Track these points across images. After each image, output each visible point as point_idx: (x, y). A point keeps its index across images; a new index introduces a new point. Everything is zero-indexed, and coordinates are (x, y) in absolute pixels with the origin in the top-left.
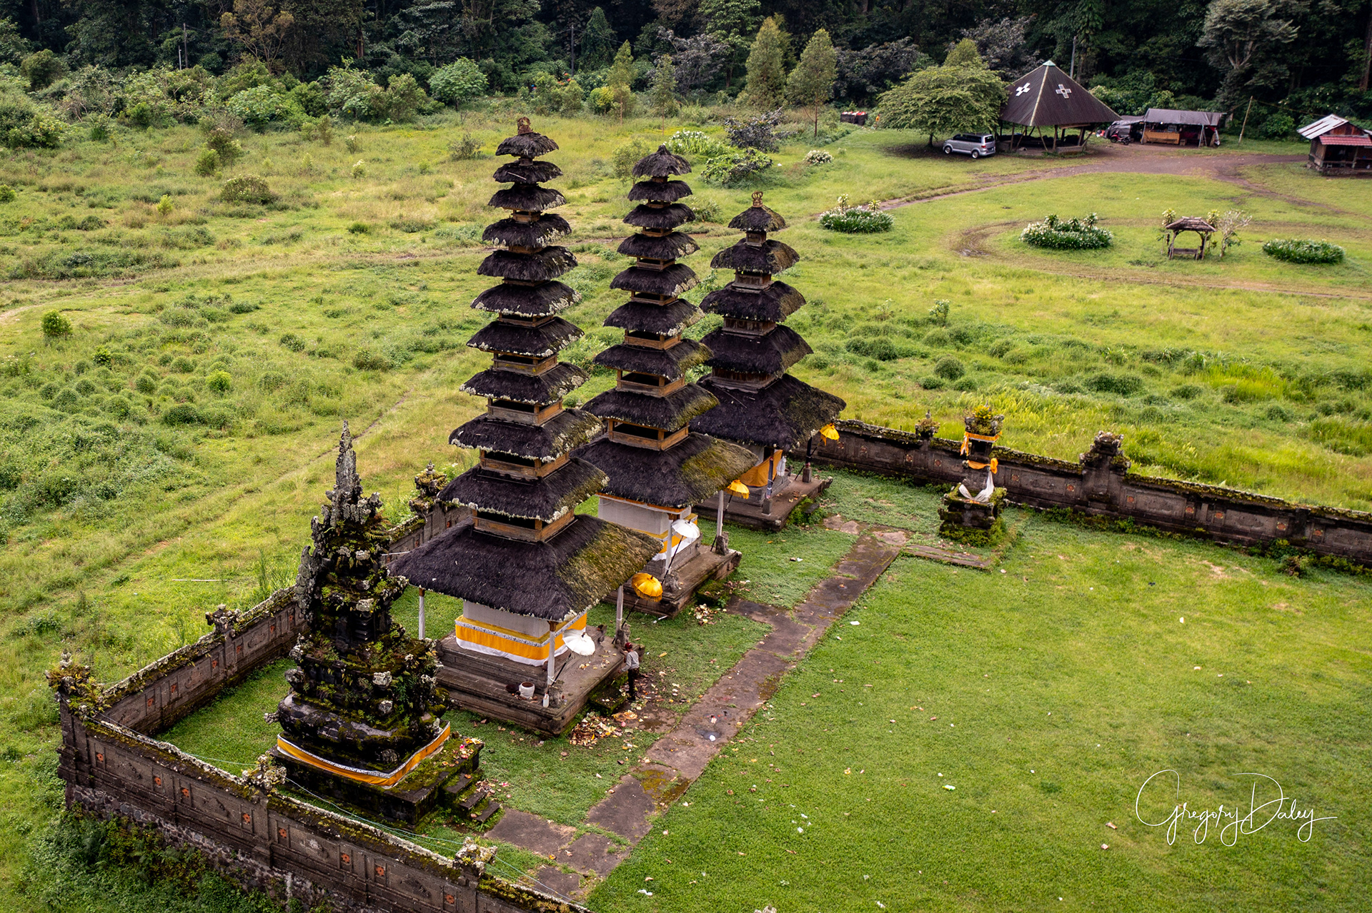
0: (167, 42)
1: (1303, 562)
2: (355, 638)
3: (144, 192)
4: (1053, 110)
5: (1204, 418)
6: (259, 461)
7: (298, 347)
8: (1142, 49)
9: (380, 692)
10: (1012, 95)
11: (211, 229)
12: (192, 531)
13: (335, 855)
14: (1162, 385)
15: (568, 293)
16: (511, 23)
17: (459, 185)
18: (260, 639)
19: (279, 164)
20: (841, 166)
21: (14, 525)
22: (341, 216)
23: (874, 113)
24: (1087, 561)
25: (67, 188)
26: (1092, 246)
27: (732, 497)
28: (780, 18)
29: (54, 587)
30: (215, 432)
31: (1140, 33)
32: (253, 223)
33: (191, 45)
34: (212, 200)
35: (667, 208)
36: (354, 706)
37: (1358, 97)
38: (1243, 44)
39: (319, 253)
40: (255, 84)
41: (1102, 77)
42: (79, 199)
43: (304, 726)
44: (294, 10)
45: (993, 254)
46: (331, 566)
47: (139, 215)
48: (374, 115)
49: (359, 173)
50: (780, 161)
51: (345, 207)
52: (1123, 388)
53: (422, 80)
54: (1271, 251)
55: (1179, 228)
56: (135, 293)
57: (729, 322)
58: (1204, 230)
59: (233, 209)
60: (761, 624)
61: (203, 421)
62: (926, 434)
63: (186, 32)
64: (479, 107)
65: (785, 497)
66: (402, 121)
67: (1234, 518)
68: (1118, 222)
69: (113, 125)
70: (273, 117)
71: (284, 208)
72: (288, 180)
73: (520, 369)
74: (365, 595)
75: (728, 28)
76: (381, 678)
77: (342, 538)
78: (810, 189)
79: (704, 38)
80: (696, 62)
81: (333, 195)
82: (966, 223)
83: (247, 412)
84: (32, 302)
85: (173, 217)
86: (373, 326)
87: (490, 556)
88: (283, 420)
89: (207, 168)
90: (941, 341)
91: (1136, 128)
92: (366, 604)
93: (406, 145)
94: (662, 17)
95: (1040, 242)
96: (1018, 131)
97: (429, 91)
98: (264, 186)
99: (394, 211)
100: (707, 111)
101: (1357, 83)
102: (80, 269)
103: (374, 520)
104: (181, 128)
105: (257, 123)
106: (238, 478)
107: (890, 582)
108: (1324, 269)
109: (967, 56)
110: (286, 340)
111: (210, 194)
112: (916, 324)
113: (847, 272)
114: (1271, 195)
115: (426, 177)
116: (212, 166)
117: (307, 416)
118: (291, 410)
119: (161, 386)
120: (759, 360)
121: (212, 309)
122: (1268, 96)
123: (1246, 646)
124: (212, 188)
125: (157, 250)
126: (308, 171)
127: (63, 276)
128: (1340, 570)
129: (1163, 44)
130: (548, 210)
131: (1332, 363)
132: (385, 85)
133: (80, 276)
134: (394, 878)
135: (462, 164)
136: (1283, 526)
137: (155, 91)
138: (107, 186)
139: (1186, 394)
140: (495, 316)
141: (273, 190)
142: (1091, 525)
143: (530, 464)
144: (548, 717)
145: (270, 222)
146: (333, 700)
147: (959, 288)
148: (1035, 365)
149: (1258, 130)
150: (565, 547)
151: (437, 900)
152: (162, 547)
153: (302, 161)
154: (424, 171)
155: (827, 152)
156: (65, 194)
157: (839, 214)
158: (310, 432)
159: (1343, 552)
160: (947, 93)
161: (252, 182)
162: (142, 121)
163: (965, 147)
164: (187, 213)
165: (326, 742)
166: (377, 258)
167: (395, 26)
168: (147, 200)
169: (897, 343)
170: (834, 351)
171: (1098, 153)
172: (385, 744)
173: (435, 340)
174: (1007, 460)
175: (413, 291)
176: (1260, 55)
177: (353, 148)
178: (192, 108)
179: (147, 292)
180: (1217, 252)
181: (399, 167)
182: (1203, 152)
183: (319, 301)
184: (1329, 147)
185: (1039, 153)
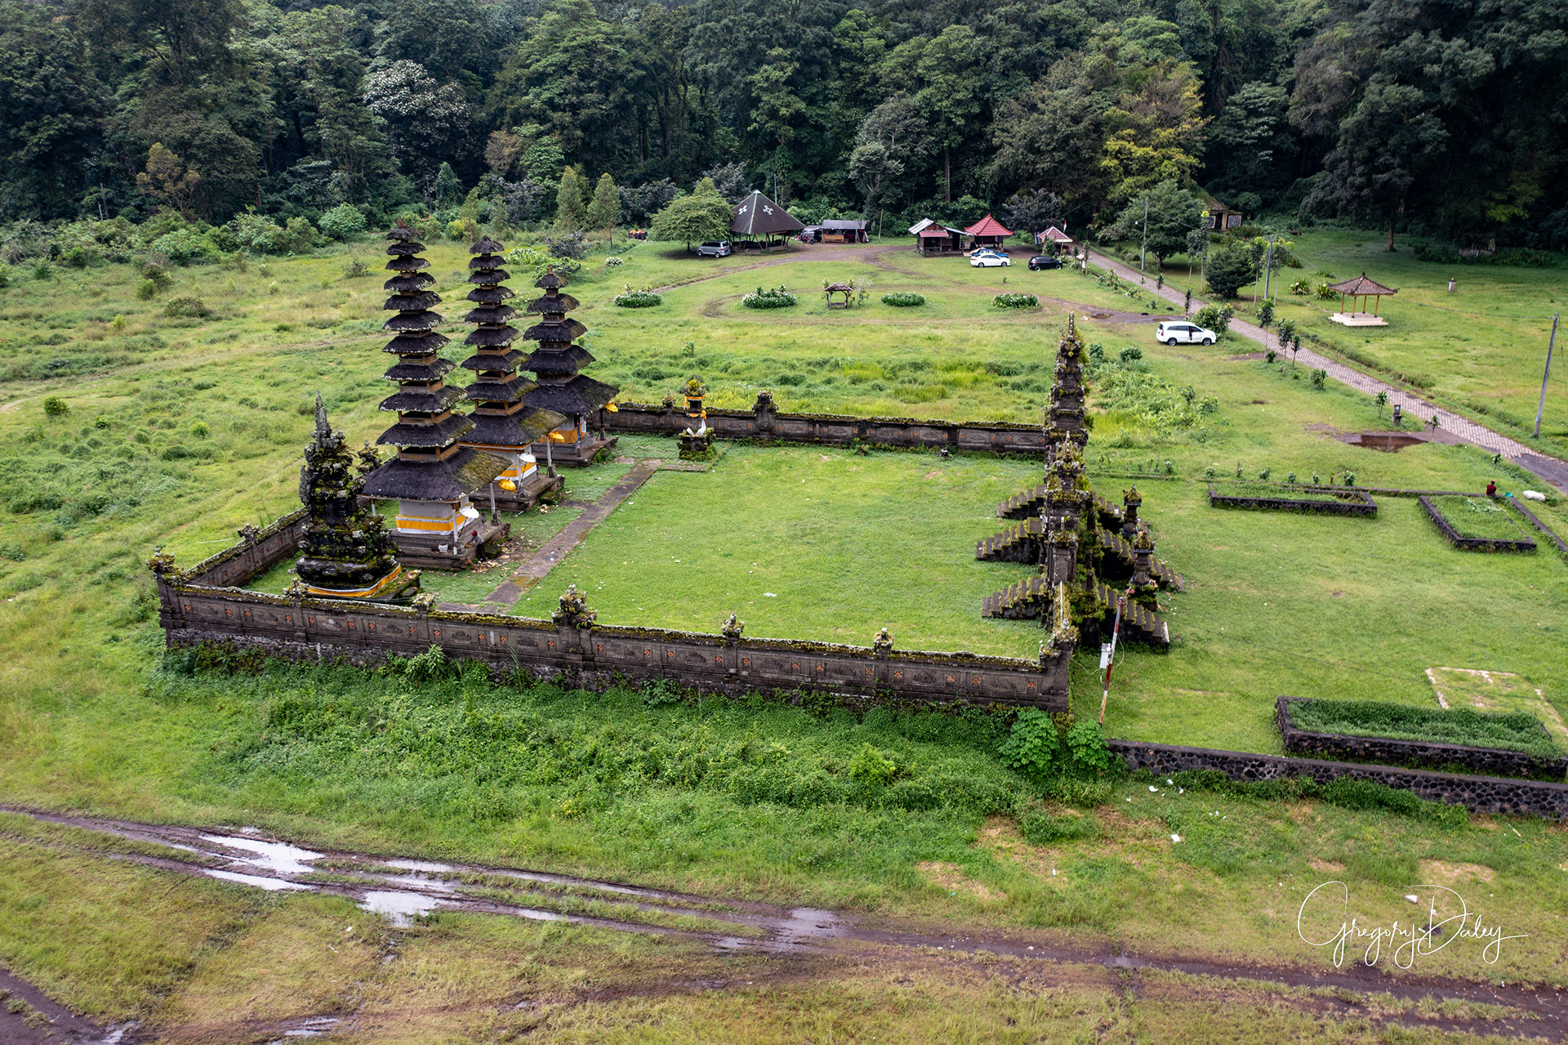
0: (87, 199)
1: (866, 447)
2: (338, 516)
3: (96, 313)
4: (762, 223)
5: (838, 393)
6: (241, 474)
7: (253, 405)
8: (820, 181)
9: (357, 542)
10: (737, 215)
11: (163, 336)
12: (202, 517)
13: (344, 624)
14: (817, 379)
15: (439, 317)
16: (378, 175)
17: (354, 294)
18: (273, 547)
19: (207, 288)
20: (629, 267)
21: (67, 529)
22: (266, 321)
23: (651, 232)
24: (759, 461)
25: (26, 316)
26: (783, 305)
27: (554, 443)
28: (579, 166)
29: (112, 556)
30: (203, 461)
31: (817, 171)
32: (196, 330)
33: (109, 201)
34: (157, 317)
35: (492, 272)
36: (342, 555)
37: (946, 207)
38: (874, 175)
39: (255, 347)
40: (175, 229)
41: (796, 201)
42: (38, 324)
43: (314, 572)
44: (199, 170)
45: (725, 315)
46: (318, 477)
47: (97, 331)
48: (278, 249)
49: (274, 291)
50: (588, 265)
51: (268, 315)
52: (795, 382)
53: (313, 222)
54: (885, 301)
55: (832, 290)
56: (112, 384)
57: (543, 344)
58: (847, 291)
59: (176, 322)
60: (578, 509)
61: (193, 456)
62: (669, 405)
63: (104, 190)
64: (361, 240)
65: (590, 448)
66: (301, 253)
67: (832, 430)
68: (802, 290)
69: (53, 266)
70: (193, 254)
71: (219, 319)
72: (217, 299)
73: (415, 362)
74: (341, 488)
75: (543, 175)
76: (357, 534)
77: (324, 458)
78: (609, 283)
79: (525, 183)
80: (522, 200)
81: (256, 308)
82: (710, 297)
83: (226, 446)
84: (25, 396)
85: (128, 329)
86: (306, 388)
87: (412, 474)
88: (254, 448)
89: (147, 294)
90: (690, 366)
91: (817, 233)
92: (343, 493)
93: (309, 270)
94: (495, 169)
95: (753, 305)
96: (743, 239)
97: (320, 229)
98: (200, 303)
99: (308, 315)
100: (534, 235)
101: (944, 199)
102: (60, 371)
103: (342, 447)
104: (115, 266)
105: (181, 259)
106: (228, 485)
107: (651, 484)
108: (915, 309)
109: (706, 188)
110: (243, 402)
111: (155, 312)
112: (675, 357)
113: (633, 331)
114: (893, 269)
115: (329, 291)
116: (151, 292)
117: (269, 446)
118: (258, 443)
119: (153, 438)
120: (563, 366)
121: (179, 388)
122: (896, 208)
123: (833, 488)
124: (154, 308)
125: (121, 354)
126: (232, 291)
127: (47, 377)
128: (885, 450)
129: (831, 178)
130: (420, 270)
131: (908, 358)
132: (285, 226)
133: (62, 376)
134: (380, 628)
135: (354, 280)
136: (856, 431)
137: (88, 237)
138: (62, 312)
139: (829, 382)
140: (397, 333)
141: (207, 306)
142: (762, 445)
143: (428, 416)
144: (457, 559)
145: (210, 329)
146: (329, 554)
147: (703, 335)
148: (745, 375)
149: (890, 230)
150: (455, 463)
151: (406, 633)
152: (183, 529)
153: (226, 285)
154: (325, 286)
155: (619, 258)
156: (25, 321)
157: (624, 295)
158: (275, 454)
159: (885, 441)
160: (695, 214)
161: (189, 301)
162: (79, 262)
163: (711, 250)
164: (137, 327)
165: (329, 578)
166: (300, 347)
167: (285, 181)
168: (101, 320)
169: (664, 369)
170: (624, 377)
171: (795, 250)
172: (364, 571)
173: (355, 393)
174: (713, 415)
175: (333, 365)
176: (887, 183)
177: (265, 274)
178: (124, 252)
179: (122, 382)
180: (855, 303)
181: (306, 285)
182: (858, 247)
183: (262, 377)
184: (926, 239)
185: (758, 252)
